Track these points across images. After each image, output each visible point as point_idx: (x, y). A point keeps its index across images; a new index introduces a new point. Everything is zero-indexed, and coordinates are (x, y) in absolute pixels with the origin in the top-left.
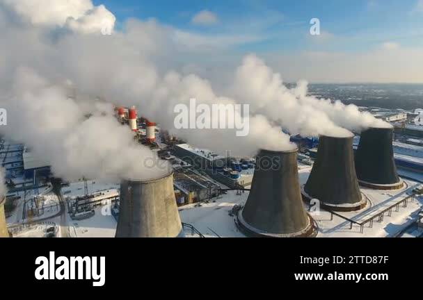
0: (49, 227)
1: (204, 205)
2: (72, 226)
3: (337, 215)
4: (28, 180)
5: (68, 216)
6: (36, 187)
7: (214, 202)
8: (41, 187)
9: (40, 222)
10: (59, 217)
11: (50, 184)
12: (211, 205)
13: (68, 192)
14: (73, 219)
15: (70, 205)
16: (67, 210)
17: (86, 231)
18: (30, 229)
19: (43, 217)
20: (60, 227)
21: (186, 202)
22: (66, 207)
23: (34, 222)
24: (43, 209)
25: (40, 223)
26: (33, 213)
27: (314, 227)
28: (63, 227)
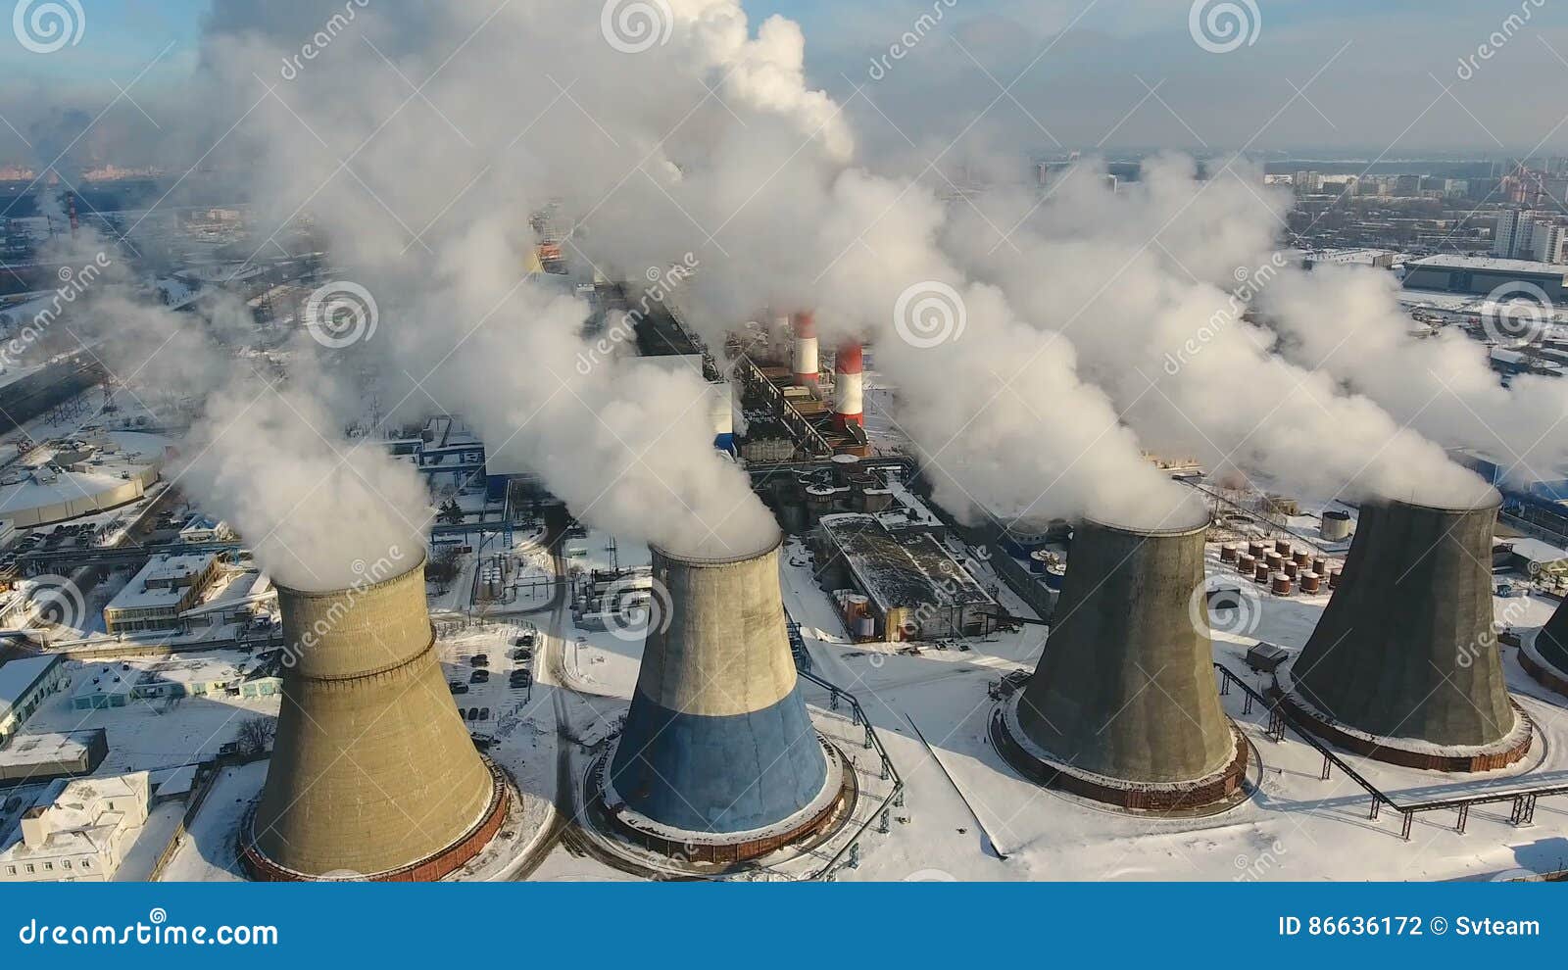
0: (521, 634)
1: (928, 652)
2: (571, 640)
3: (1348, 770)
4: (492, 506)
5: (568, 614)
6: (507, 527)
7: (965, 649)
8: (518, 529)
9: (506, 617)
10: (549, 614)
11: (540, 522)
12: (951, 656)
13: (583, 554)
14: (578, 626)
15: (577, 591)
16: (568, 603)
17: (601, 660)
18: (483, 630)
19: (512, 607)
20: (546, 638)
21: (880, 635)
22: (569, 593)
23: (493, 617)
24: (515, 588)
25: (505, 622)
26: (492, 593)
27: (1241, 779)
28: (553, 639)
